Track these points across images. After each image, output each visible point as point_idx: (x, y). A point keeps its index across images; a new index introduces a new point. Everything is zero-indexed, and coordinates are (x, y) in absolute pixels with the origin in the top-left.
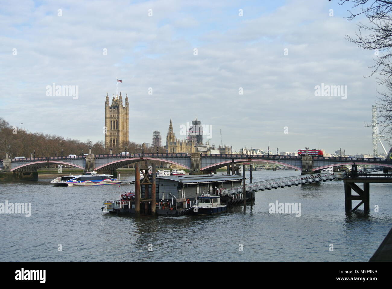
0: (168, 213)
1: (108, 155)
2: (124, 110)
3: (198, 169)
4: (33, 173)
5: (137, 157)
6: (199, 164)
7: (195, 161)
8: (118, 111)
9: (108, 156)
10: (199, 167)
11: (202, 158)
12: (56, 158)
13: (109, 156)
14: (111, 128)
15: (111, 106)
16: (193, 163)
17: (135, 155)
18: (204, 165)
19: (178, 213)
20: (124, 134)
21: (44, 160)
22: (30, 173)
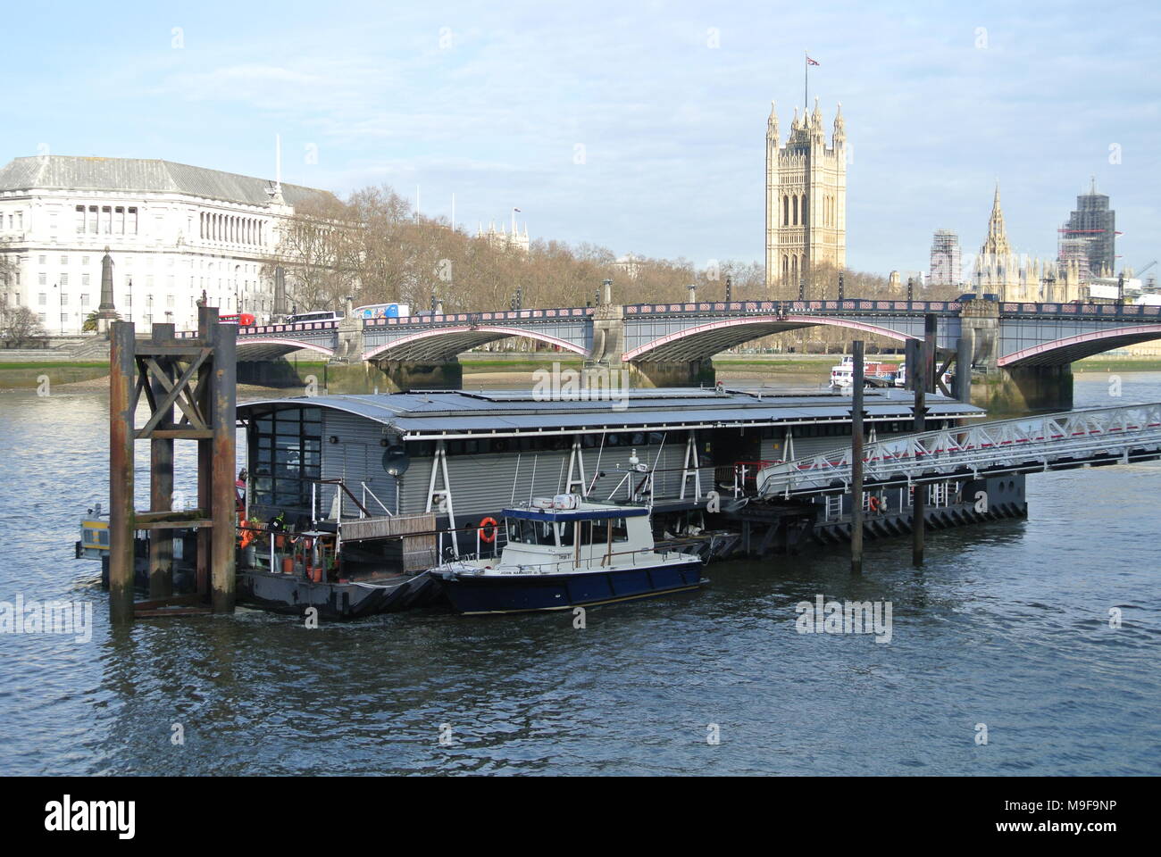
0: (295, 594)
1: (683, 305)
2: (829, 159)
3: (986, 362)
4: (442, 367)
5: (766, 314)
6: (992, 341)
7: (976, 329)
8: (808, 163)
9: (683, 308)
10: (990, 354)
11: (1005, 317)
12: (499, 316)
13: (687, 308)
14: (786, 222)
15: (784, 147)
16: (970, 337)
17: (759, 307)
18: (1011, 346)
19: (339, 601)
20: (827, 239)
21: (462, 323)
22: (434, 367)
